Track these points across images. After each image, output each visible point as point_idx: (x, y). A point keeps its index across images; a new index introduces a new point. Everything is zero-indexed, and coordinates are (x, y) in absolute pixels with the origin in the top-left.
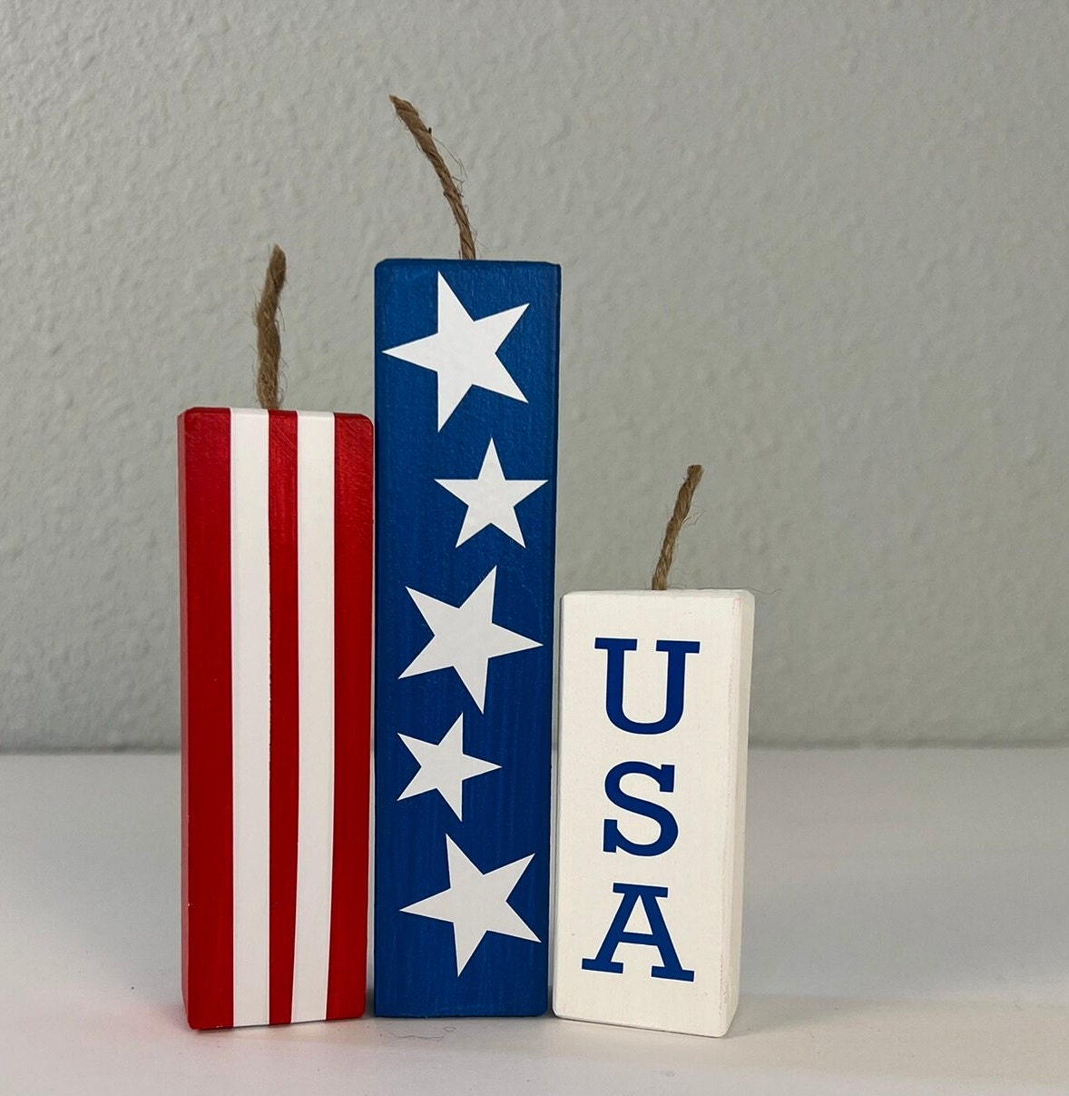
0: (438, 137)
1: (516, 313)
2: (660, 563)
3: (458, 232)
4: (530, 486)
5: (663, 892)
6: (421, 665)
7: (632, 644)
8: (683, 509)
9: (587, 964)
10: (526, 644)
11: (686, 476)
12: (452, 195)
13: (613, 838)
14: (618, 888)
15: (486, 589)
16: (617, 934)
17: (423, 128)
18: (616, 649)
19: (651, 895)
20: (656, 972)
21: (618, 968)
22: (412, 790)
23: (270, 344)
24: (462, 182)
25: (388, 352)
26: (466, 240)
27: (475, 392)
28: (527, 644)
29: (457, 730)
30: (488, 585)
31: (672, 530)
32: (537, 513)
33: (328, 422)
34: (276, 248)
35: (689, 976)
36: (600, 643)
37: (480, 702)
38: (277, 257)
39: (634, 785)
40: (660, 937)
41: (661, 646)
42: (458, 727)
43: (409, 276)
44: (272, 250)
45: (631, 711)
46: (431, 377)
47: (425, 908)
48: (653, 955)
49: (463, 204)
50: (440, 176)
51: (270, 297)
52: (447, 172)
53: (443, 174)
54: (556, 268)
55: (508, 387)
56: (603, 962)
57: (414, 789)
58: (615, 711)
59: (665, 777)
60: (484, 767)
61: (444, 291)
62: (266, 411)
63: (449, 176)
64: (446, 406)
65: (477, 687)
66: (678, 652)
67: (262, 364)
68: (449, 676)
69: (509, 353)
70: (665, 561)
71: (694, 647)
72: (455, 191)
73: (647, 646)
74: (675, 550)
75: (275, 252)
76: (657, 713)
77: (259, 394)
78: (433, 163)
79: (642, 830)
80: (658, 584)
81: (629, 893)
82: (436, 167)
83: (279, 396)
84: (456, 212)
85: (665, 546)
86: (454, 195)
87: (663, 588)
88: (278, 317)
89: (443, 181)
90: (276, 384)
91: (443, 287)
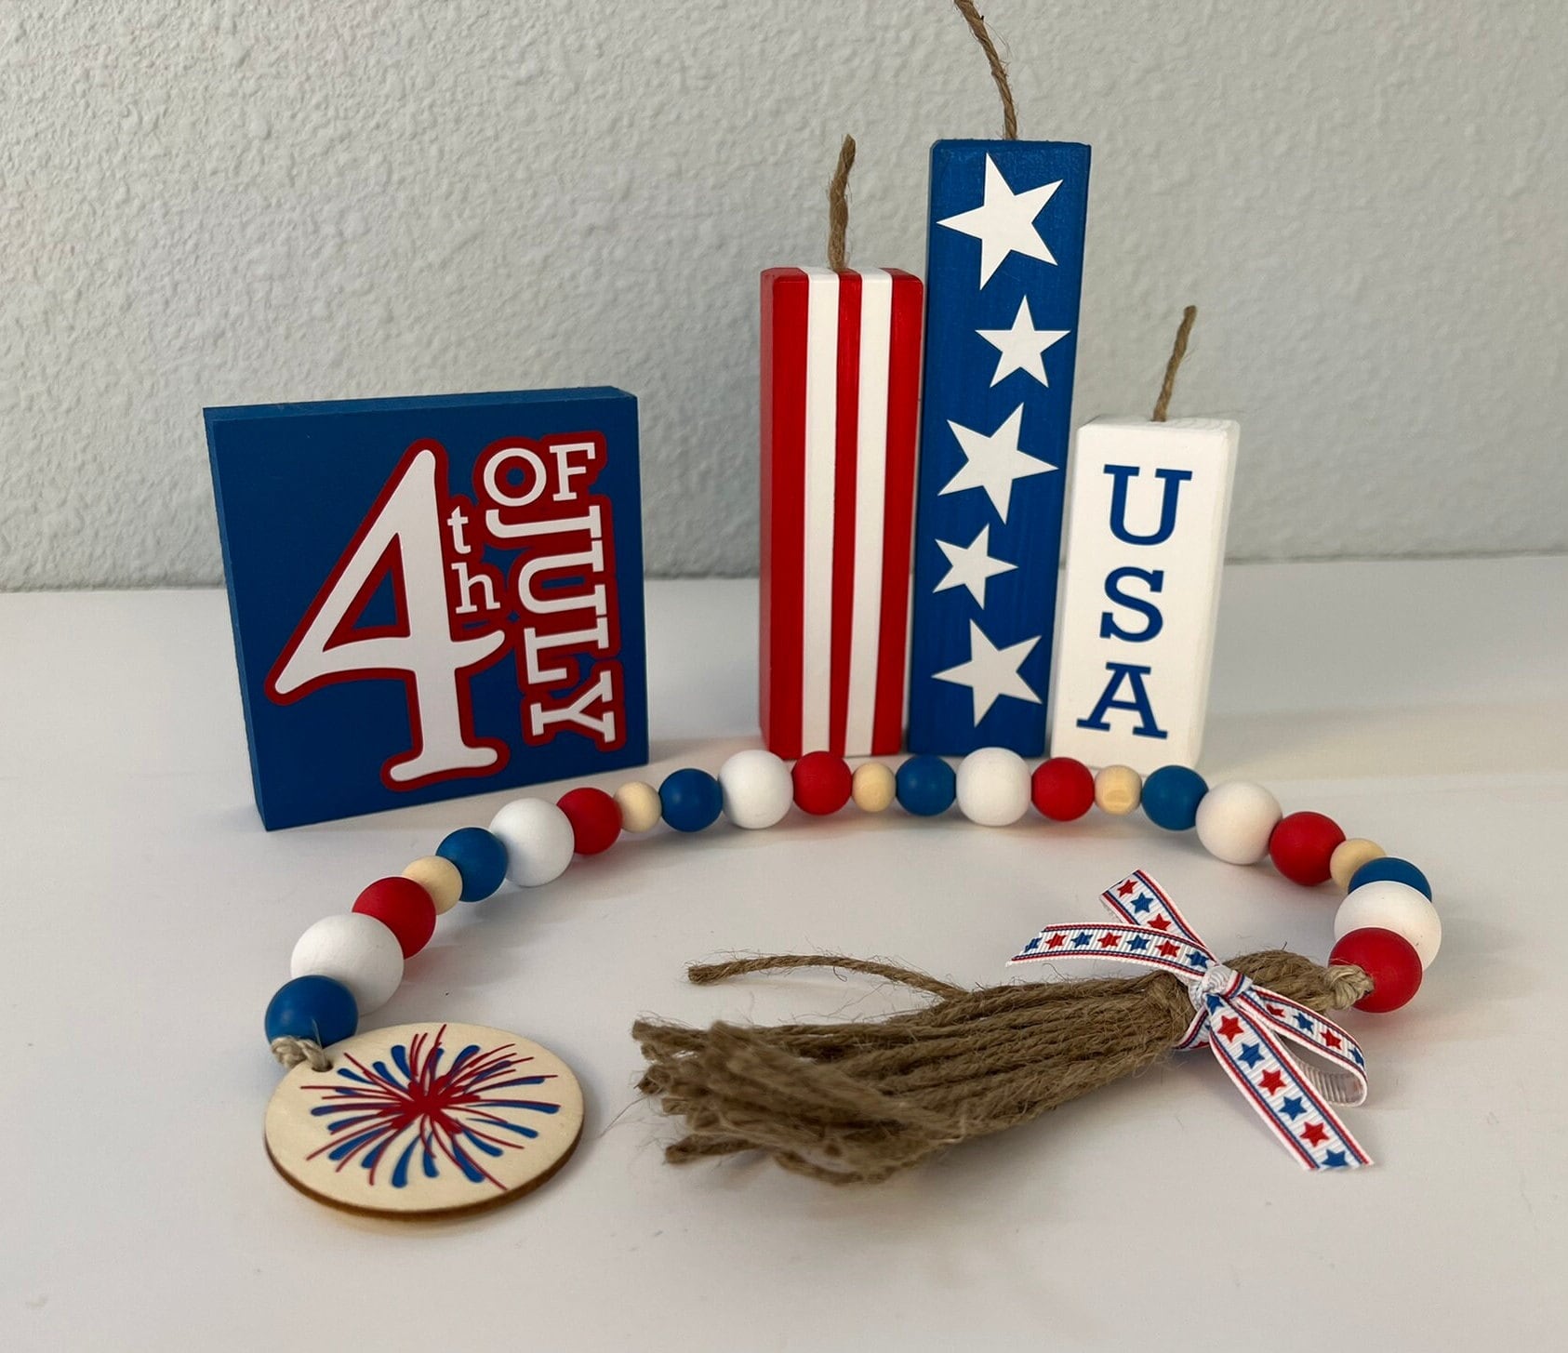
0: (988, 23)
1: (1051, 189)
2: (1161, 397)
3: (1003, 107)
4: (1056, 335)
5: (1147, 670)
6: (957, 484)
7: (1135, 471)
8: (1181, 349)
9: (1081, 723)
10: (1043, 467)
11: (1182, 317)
12: (999, 74)
13: (1108, 627)
14: (1110, 666)
15: (1014, 422)
16: (1107, 701)
17: (976, 16)
18: (1122, 475)
19: (1137, 673)
20: (1137, 731)
21: (1106, 727)
22: (945, 584)
23: (840, 215)
24: (1008, 64)
25: (941, 223)
26: (1010, 119)
27: (1013, 256)
28: (1045, 467)
29: (983, 537)
30: (1015, 419)
31: (1172, 366)
32: (1060, 359)
33: (887, 282)
34: (849, 137)
35: (1163, 735)
36: (1108, 469)
37: (1004, 515)
38: (848, 145)
39: (1128, 586)
40: (1142, 705)
41: (1160, 473)
42: (984, 535)
43: (963, 158)
44: (844, 140)
45: (1130, 525)
46: (976, 243)
47: (951, 675)
48: (1135, 718)
49: (1008, 83)
50: (990, 59)
51: (842, 177)
52: (995, 55)
53: (992, 57)
54: (1086, 149)
55: (1041, 252)
56: (1094, 721)
57: (947, 583)
58: (1117, 526)
59: (1155, 580)
60: (1003, 567)
61: (991, 169)
62: (837, 276)
63: (997, 58)
64: (988, 269)
65: (1001, 503)
66: (1173, 479)
67: (833, 233)
68: (979, 494)
69: (1043, 223)
70: (1165, 395)
71: (1187, 475)
72: (1002, 72)
73: (1147, 473)
74: (1175, 385)
75: (847, 140)
76: (1153, 528)
77: (830, 258)
78: (984, 47)
79: (1134, 621)
80: (1159, 416)
81: (1119, 670)
82: (986, 50)
83: (846, 258)
84: (1002, 90)
85: (1166, 382)
86: (1001, 76)
87: (1163, 419)
88: (847, 192)
89: (993, 64)
90: (844, 249)
91: (990, 166)
